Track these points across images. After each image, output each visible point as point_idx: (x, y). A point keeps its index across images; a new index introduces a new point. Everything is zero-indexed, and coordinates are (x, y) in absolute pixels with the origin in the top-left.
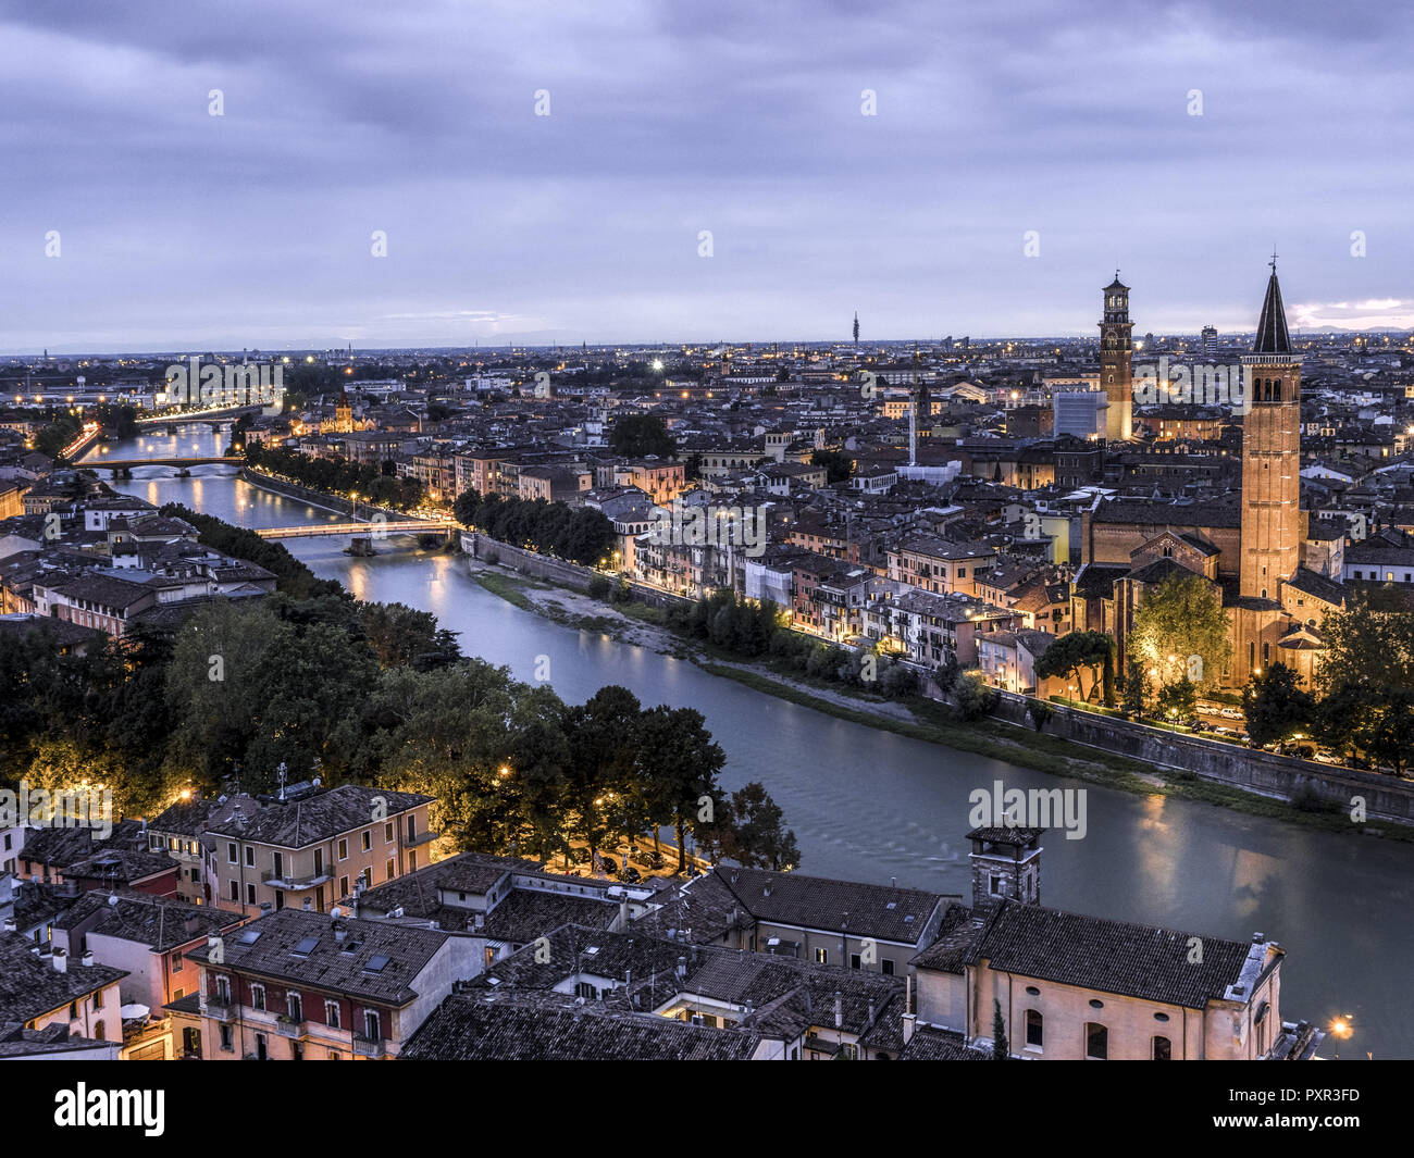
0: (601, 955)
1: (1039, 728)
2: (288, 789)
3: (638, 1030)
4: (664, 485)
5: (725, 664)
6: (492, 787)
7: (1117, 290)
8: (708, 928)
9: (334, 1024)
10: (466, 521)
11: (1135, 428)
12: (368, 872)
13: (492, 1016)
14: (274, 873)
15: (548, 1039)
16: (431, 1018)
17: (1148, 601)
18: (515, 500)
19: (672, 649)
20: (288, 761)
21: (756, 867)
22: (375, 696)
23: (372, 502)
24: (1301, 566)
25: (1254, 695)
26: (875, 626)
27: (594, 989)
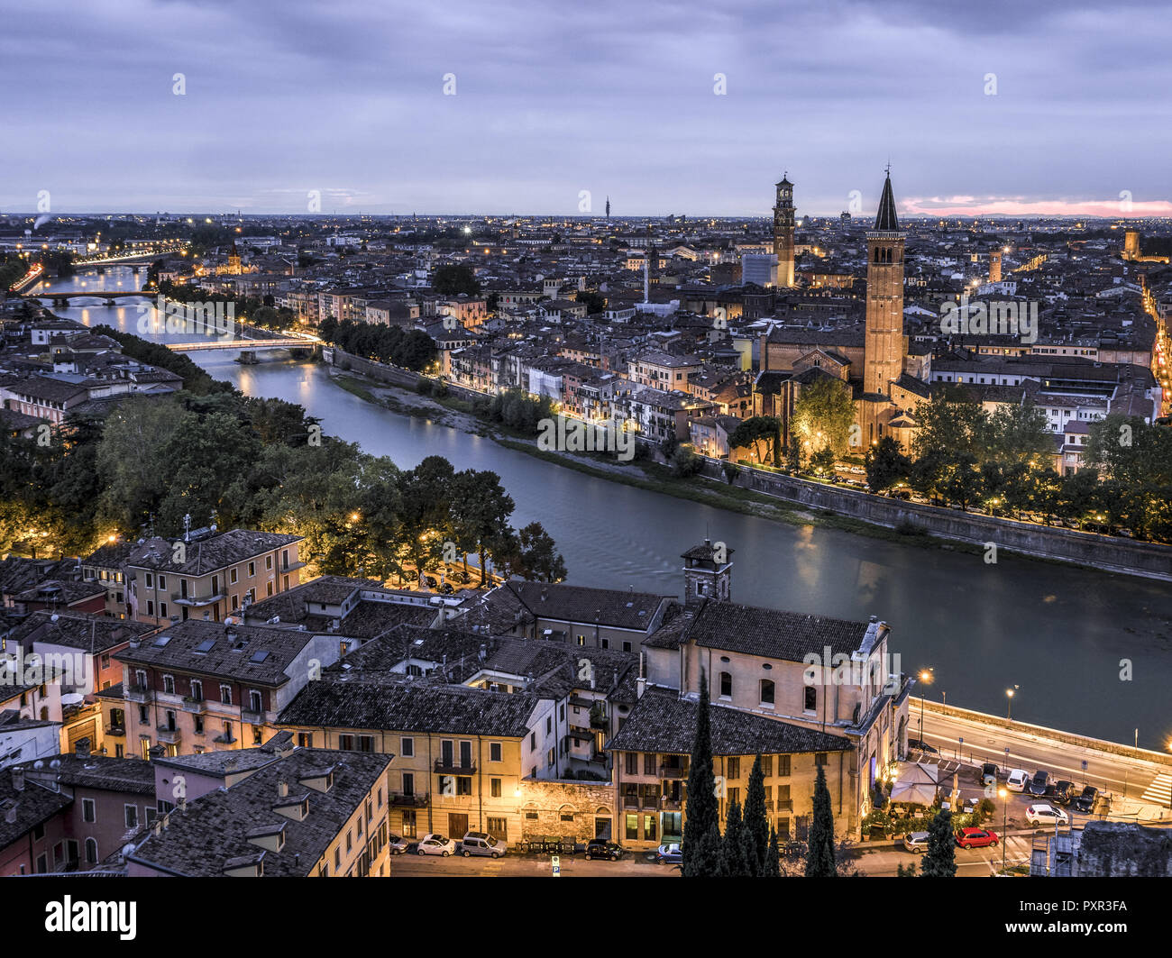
0: (425, 645)
1: (731, 482)
2: (192, 533)
3: (452, 696)
4: (472, 314)
5: (515, 440)
6: (345, 529)
7: (785, 185)
8: (502, 624)
9: (227, 702)
10: (327, 339)
11: (796, 279)
12: (253, 591)
13: (345, 691)
14: (181, 594)
15: (387, 705)
16: (300, 694)
17: (804, 396)
18: (363, 324)
19: (477, 430)
20: (192, 513)
21: (536, 581)
22: (258, 465)
23: (256, 325)
24: (904, 372)
25: (872, 458)
26: (619, 413)
27: (420, 669)
